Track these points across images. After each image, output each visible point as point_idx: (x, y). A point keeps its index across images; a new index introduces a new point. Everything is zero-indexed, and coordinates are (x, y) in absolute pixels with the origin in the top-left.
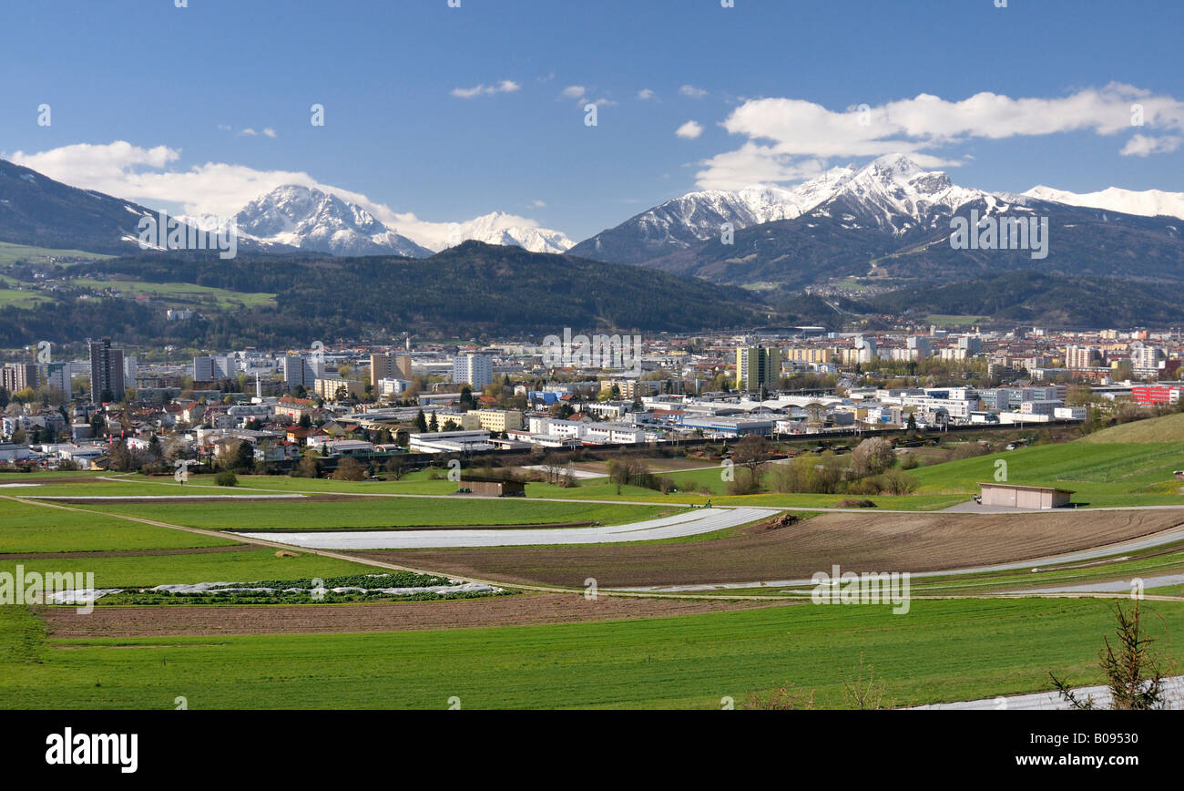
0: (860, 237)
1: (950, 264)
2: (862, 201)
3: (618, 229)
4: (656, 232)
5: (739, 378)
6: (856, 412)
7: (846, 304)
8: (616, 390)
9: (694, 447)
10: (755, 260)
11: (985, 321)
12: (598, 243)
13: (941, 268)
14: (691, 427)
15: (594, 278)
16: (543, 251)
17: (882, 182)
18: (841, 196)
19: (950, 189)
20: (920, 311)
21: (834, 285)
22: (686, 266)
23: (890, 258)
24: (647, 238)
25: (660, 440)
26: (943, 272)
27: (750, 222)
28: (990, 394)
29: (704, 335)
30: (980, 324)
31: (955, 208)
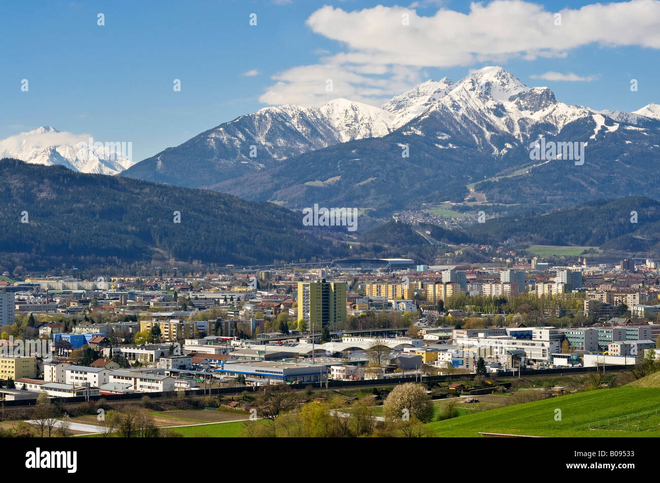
0: (456, 158)
1: (556, 188)
2: (458, 119)
3: (183, 147)
4: (226, 151)
5: (300, 317)
6: (424, 356)
7: (439, 233)
8: (156, 331)
9: (229, 397)
10: (339, 182)
11: (594, 252)
12: (160, 163)
13: (545, 192)
14: (233, 373)
15: (150, 202)
16: (97, 172)
17: (480, 97)
18: (434, 113)
19: (555, 106)
20: (521, 241)
21: (427, 211)
22: (260, 189)
23: (490, 182)
24: (215, 158)
25: (193, 389)
26: (548, 198)
27: (333, 140)
28: (577, 335)
29: (277, 267)
30: (588, 255)
31: (560, 126)
